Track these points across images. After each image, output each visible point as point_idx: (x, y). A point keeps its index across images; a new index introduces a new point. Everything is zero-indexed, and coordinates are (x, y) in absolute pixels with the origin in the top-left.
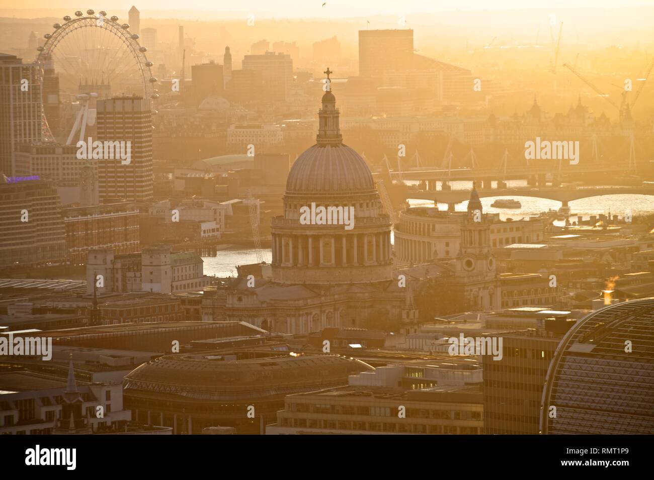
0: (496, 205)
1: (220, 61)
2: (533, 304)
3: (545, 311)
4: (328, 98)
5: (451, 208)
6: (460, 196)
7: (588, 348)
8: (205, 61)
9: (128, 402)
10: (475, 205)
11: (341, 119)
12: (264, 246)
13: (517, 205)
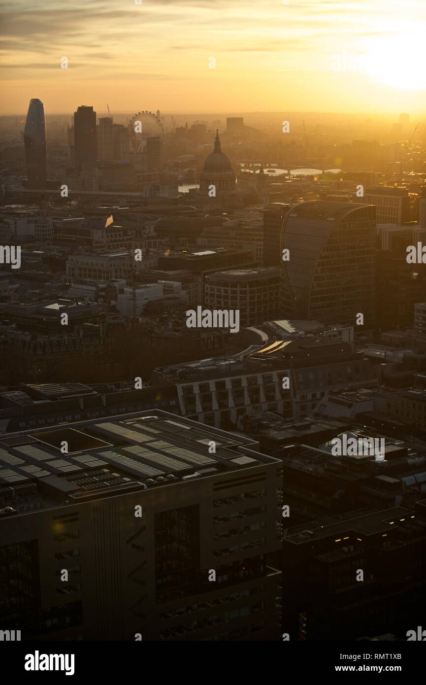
0: (268, 171)
1: (184, 126)
2: (279, 202)
3: (283, 204)
4: (217, 138)
5: (254, 172)
6: (257, 168)
7: (295, 215)
8: (179, 126)
9: (155, 230)
10: (262, 171)
11: (221, 144)
12: (197, 183)
13: (275, 172)
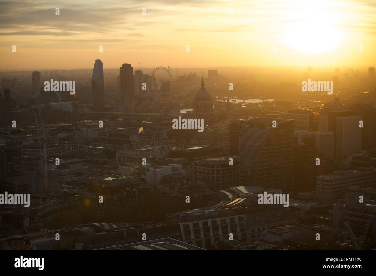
0: (232, 101)
1: (184, 75)
3: (240, 120)
4: (203, 82)
5: (224, 101)
6: (225, 99)
7: (248, 126)
8: (181, 75)
9: (167, 135)
10: (228, 101)
11: (205, 85)
12: (191, 108)
13: (235, 101)
